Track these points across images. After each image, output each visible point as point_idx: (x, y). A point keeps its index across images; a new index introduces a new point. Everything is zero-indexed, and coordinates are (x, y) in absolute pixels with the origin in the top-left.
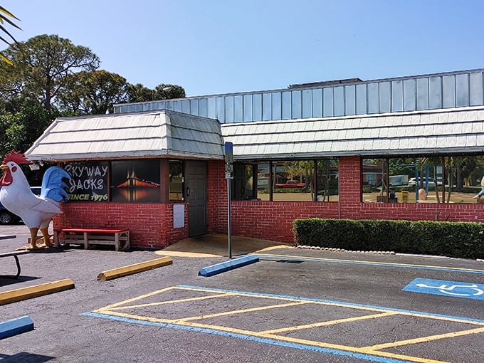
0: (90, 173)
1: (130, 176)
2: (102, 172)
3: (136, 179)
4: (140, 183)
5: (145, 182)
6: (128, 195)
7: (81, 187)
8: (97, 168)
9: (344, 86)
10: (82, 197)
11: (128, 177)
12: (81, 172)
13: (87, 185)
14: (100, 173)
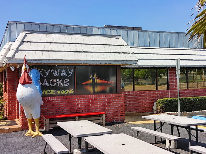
0: (56, 74)
1: (93, 76)
2: (68, 74)
3: (97, 79)
4: (101, 81)
5: (104, 80)
6: (90, 89)
7: (47, 84)
8: (64, 71)
9: (138, 32)
10: (48, 92)
11: (91, 77)
12: (47, 73)
13: (53, 83)
14: (66, 75)
